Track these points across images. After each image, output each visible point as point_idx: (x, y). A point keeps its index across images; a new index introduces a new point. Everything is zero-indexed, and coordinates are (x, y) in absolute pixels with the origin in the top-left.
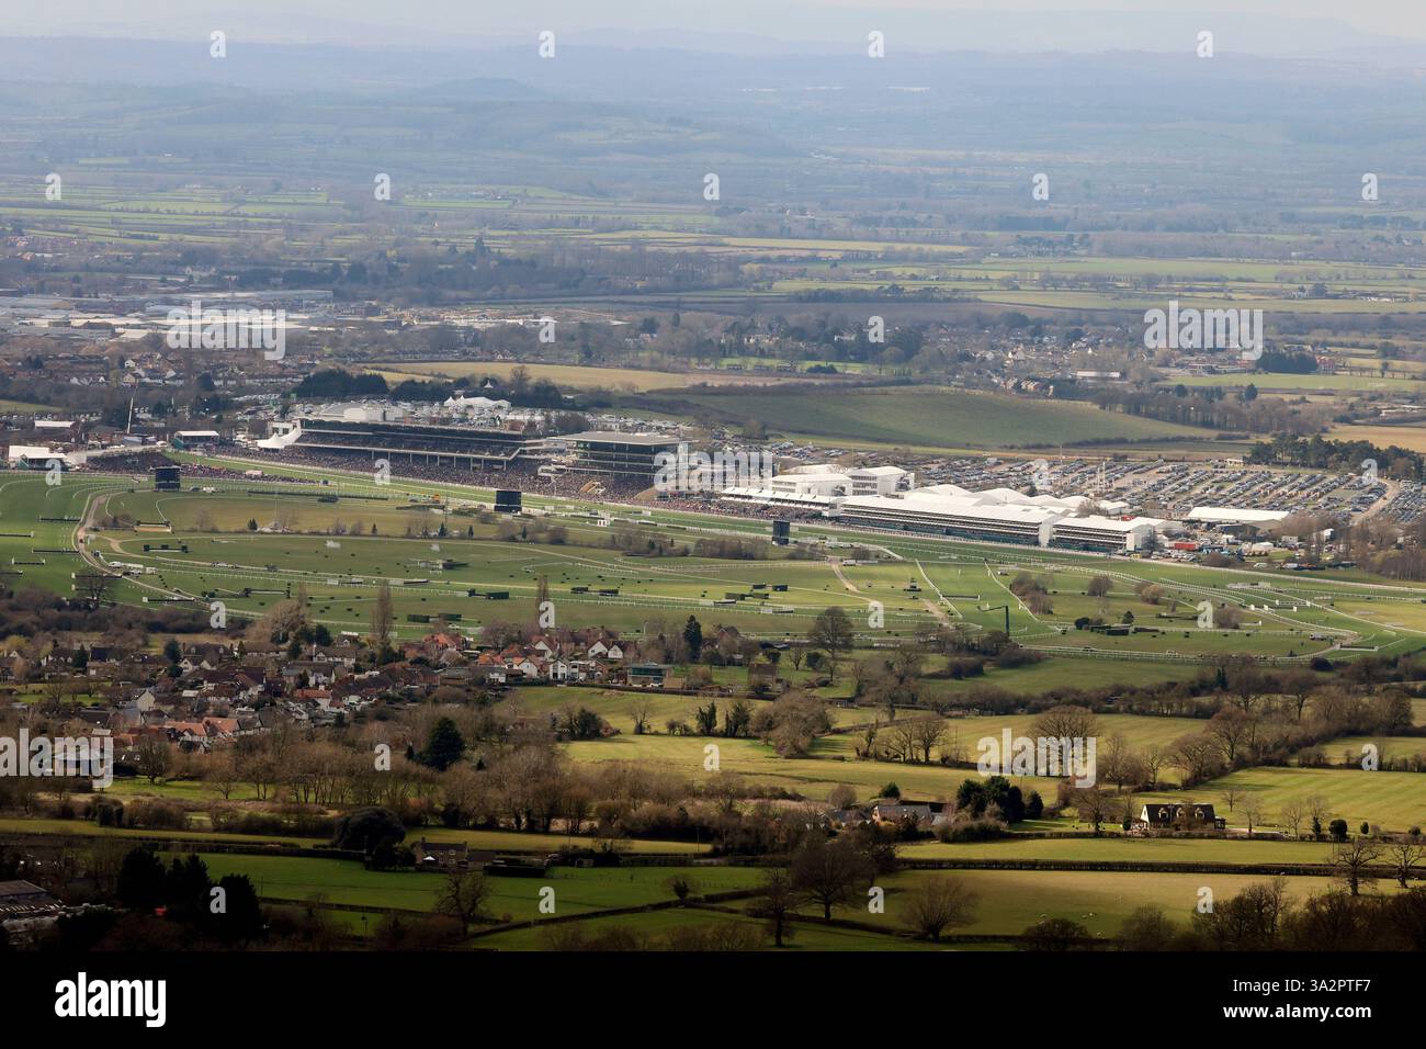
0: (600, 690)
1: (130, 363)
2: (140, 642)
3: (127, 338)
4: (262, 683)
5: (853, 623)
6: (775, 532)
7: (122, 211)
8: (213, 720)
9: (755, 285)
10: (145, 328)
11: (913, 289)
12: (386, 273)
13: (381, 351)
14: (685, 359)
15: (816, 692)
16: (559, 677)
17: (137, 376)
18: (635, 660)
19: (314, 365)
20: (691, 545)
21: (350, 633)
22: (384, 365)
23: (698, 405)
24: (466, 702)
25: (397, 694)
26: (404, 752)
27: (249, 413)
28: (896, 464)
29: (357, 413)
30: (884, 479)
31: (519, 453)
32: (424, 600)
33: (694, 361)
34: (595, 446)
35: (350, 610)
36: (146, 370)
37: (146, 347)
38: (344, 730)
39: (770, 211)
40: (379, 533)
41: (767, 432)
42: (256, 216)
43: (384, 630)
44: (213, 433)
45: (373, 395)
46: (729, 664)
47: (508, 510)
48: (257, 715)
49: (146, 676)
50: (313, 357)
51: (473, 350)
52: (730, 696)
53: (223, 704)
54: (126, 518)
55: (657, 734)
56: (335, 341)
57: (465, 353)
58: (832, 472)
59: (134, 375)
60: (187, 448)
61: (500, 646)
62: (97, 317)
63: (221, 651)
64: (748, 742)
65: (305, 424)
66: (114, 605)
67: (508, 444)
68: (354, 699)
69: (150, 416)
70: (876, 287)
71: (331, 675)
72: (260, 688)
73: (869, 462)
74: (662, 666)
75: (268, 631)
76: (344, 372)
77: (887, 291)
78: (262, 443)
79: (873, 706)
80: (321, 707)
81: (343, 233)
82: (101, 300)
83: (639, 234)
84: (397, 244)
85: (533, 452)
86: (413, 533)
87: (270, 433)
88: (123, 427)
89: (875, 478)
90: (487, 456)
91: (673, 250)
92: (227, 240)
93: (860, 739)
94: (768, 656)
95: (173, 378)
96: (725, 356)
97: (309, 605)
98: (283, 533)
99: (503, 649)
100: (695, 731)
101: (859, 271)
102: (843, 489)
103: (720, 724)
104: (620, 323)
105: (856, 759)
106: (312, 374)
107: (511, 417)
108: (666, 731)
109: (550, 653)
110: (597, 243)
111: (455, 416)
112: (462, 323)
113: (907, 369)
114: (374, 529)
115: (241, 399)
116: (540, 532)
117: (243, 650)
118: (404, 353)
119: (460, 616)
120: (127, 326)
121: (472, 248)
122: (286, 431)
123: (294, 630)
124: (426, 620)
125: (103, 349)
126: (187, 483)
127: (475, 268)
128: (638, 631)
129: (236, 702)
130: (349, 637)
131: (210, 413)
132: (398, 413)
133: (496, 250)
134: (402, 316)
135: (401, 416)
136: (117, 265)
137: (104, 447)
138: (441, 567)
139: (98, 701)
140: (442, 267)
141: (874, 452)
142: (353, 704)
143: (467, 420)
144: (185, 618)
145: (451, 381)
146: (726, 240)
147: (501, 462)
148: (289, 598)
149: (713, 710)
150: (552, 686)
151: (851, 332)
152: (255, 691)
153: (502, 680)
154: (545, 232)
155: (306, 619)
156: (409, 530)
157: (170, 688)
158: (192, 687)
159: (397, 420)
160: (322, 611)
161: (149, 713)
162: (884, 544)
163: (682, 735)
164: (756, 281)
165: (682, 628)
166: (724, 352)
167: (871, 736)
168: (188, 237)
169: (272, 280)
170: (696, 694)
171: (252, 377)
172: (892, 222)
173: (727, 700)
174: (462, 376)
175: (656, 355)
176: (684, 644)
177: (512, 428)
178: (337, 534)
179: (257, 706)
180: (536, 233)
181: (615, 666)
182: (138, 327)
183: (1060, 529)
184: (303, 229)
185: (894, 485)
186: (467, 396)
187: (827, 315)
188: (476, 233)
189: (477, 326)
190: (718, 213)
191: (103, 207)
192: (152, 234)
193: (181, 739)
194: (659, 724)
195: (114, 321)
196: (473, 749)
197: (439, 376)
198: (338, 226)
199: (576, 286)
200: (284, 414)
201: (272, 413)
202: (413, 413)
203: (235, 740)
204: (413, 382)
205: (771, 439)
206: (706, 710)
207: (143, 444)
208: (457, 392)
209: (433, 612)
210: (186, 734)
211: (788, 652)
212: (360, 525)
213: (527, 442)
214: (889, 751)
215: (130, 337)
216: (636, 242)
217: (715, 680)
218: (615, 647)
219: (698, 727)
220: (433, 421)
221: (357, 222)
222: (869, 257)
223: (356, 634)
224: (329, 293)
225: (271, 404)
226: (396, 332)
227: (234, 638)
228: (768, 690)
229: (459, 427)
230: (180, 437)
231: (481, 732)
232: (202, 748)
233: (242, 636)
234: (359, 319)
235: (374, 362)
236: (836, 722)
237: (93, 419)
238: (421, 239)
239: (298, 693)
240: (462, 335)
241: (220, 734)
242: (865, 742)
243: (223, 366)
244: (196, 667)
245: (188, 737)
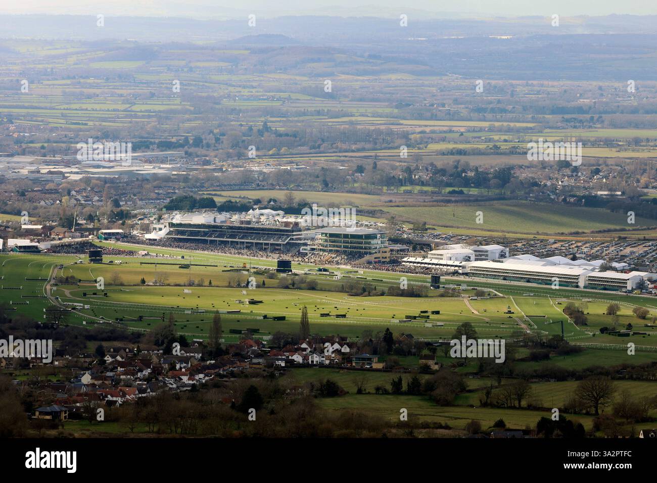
0: (337, 370)
1: (73, 193)
2: (82, 346)
3: (71, 179)
4: (150, 368)
5: (477, 331)
6: (432, 281)
7: (67, 109)
8: (123, 388)
9: (418, 146)
10: (81, 174)
11: (505, 147)
12: (214, 141)
13: (212, 185)
14: (380, 187)
15: (456, 370)
16: (315, 363)
17: (77, 200)
18: (357, 353)
19: (175, 193)
20: (386, 290)
21: (198, 340)
22: (214, 193)
23: (388, 212)
24: (264, 377)
25: (225, 373)
26: (230, 405)
27: (140, 219)
28: (498, 243)
29: (200, 218)
30: (493, 252)
31: (290, 240)
32: (238, 321)
33: (385, 188)
34: (331, 235)
35: (198, 327)
36: (83, 197)
37: (82, 184)
38: (196, 393)
39: (425, 105)
40: (213, 284)
41: (427, 226)
42: (141, 111)
43: (217, 338)
44: (120, 231)
45: (208, 209)
46: (408, 355)
47: (284, 271)
48: (148, 385)
49: (86, 365)
50: (174, 189)
51: (263, 183)
52: (409, 372)
53: (129, 379)
54: (73, 277)
55: (369, 393)
56: (186, 179)
57: (258, 185)
58: (463, 248)
59: (76, 199)
60: (106, 239)
61: (281, 346)
62: (55, 168)
63: (127, 350)
64: (420, 398)
65: (172, 225)
66: (67, 326)
67: (283, 235)
68: (201, 376)
69: (85, 222)
70: (486, 146)
71: (188, 364)
72: (149, 370)
73: (484, 242)
74: (371, 356)
75: (153, 339)
76: (192, 197)
77: (491, 148)
78: (148, 236)
79: (489, 377)
80: (183, 381)
81: (189, 120)
82: (56, 158)
83: (353, 119)
84: (219, 126)
85: (297, 239)
86: (232, 284)
87: (152, 230)
88: (70, 229)
89: (487, 251)
90: (272, 241)
91: (372, 128)
92: (126, 125)
93: (482, 395)
94: (430, 350)
95: (98, 201)
96: (402, 185)
97: (175, 325)
98: (160, 285)
99: (283, 347)
100: (391, 392)
101: (475, 138)
102: (470, 257)
103: (405, 387)
104: (344, 168)
105: (480, 406)
106: (174, 198)
107: (285, 220)
108: (374, 391)
109: (309, 349)
110: (330, 124)
111: (254, 220)
112: (256, 168)
113: (503, 191)
114: (210, 283)
115: (135, 212)
116: (303, 283)
117: (139, 350)
118: (225, 185)
119: (259, 330)
120: (71, 173)
121: (261, 127)
122: (160, 229)
123: (167, 338)
124: (239, 332)
125: (59, 185)
126: (106, 258)
127: (262, 138)
128: (358, 337)
129: (136, 378)
130: (198, 342)
131: (117, 220)
132: (221, 218)
133: (274, 129)
134: (223, 165)
135: (224, 220)
136: (65, 139)
137: (60, 239)
138: (248, 303)
139: (60, 379)
140: (244, 138)
141: (486, 237)
142: (201, 379)
143: (261, 222)
144: (107, 333)
145: (251, 201)
146: (402, 122)
147: (279, 245)
148: (164, 321)
149: (400, 380)
150: (310, 367)
151: (471, 171)
152: (147, 372)
153: (283, 364)
154: (301, 118)
155: (174, 332)
156: (230, 283)
157: (100, 371)
158: (112, 371)
159: (222, 222)
160: (182, 328)
161: (87, 385)
162: (492, 288)
163: (383, 394)
164: (418, 144)
165: (382, 335)
166: (401, 183)
167: (488, 393)
168: (104, 124)
169: (151, 147)
170: (391, 371)
171: (141, 200)
172: (493, 110)
173: (407, 375)
174: (257, 198)
175: (364, 185)
176: (383, 344)
177: (285, 226)
178: (190, 285)
179: (148, 380)
180: (296, 119)
181: (346, 356)
182: (77, 173)
183: (591, 279)
184: (167, 118)
185: (497, 255)
186: (260, 208)
187: (458, 161)
188: (263, 119)
189: (265, 170)
190: (397, 107)
191: (56, 107)
192: (84, 122)
193: (106, 399)
194: (370, 387)
195: (64, 170)
196: (268, 402)
197: (244, 198)
198: (187, 116)
199: (319, 147)
200: (160, 218)
201: (152, 219)
202: (231, 218)
203: (136, 399)
204: (230, 201)
205: (429, 231)
206: (396, 380)
207: (81, 237)
208: (255, 207)
209: (244, 328)
210: (109, 396)
211: (440, 347)
212: (202, 280)
213: (294, 233)
214: (499, 401)
215: (73, 178)
216: (351, 123)
217: (401, 363)
218: (345, 346)
219: (392, 390)
220: (242, 222)
221: (197, 114)
222: (481, 130)
223: (201, 340)
224: (182, 153)
225: (152, 214)
226: (220, 174)
227: (134, 343)
228: (430, 369)
229: (256, 226)
230: (102, 233)
231: (272, 394)
232: (118, 404)
233: (138, 342)
234: (199, 167)
235: (208, 191)
236: (468, 386)
237: (54, 224)
238: (232, 123)
239: (170, 373)
240: (256, 176)
241: (128, 397)
242: (485, 396)
243: (125, 194)
244: (113, 359)
245: (110, 398)
